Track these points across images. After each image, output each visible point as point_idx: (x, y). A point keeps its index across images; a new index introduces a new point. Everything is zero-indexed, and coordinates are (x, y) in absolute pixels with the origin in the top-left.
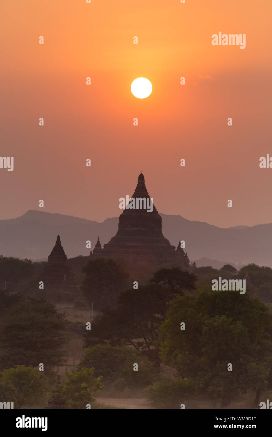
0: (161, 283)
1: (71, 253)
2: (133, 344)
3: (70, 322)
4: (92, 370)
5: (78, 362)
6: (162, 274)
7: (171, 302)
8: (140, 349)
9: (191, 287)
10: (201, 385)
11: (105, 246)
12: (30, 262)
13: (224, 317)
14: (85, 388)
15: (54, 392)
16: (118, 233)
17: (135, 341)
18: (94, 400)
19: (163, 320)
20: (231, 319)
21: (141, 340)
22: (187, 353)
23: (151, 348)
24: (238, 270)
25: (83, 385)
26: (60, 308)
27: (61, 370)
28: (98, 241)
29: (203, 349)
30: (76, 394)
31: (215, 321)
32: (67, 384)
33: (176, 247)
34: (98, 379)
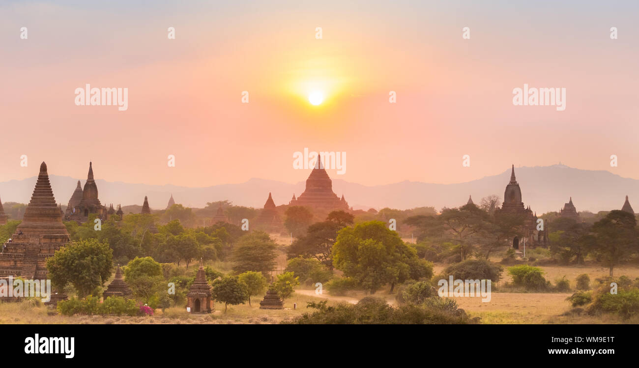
0: (333, 220)
1: (278, 203)
2: (316, 257)
3: (278, 245)
4: (293, 273)
5: (284, 269)
6: (334, 215)
7: (339, 232)
8: (321, 260)
9: (351, 222)
10: (358, 281)
11: (298, 198)
12: (253, 209)
13: (371, 240)
14: (289, 284)
15: (270, 287)
16: (306, 190)
17: (317, 255)
18: (294, 291)
19: (335, 242)
20: (375, 241)
21: (322, 255)
22: (349, 262)
23: (327, 259)
24: (378, 211)
25: (287, 282)
26: (272, 236)
27: (273, 274)
28: (294, 196)
29: (359, 260)
30: (283, 288)
31: (366, 242)
32: (278, 282)
33: (341, 198)
34: (297, 278)
